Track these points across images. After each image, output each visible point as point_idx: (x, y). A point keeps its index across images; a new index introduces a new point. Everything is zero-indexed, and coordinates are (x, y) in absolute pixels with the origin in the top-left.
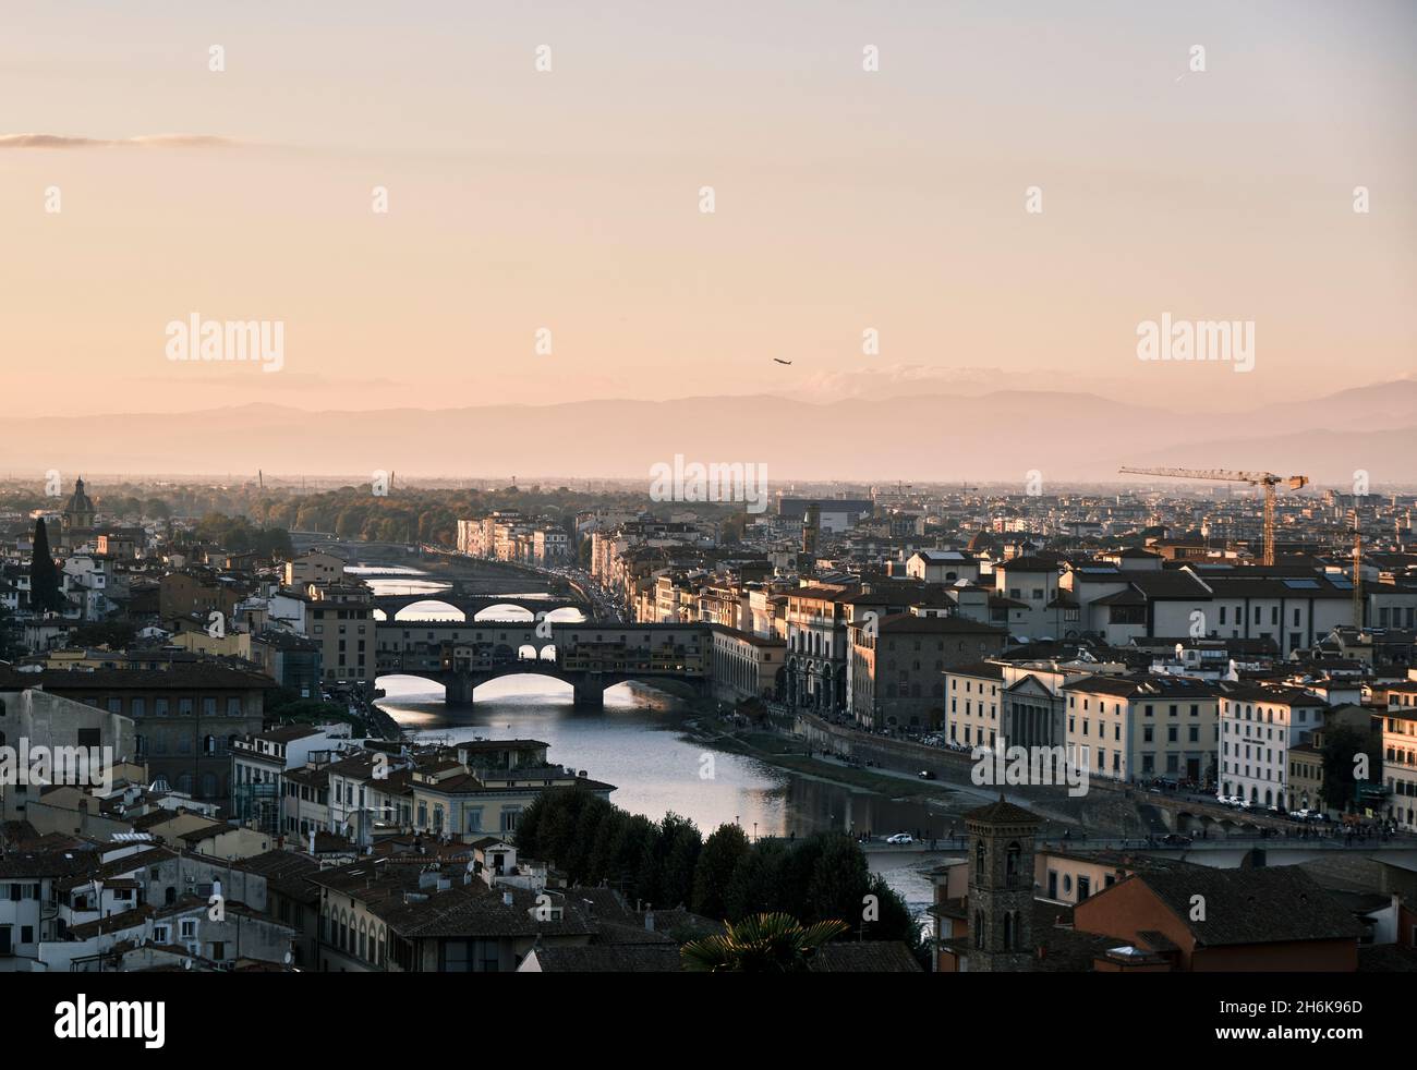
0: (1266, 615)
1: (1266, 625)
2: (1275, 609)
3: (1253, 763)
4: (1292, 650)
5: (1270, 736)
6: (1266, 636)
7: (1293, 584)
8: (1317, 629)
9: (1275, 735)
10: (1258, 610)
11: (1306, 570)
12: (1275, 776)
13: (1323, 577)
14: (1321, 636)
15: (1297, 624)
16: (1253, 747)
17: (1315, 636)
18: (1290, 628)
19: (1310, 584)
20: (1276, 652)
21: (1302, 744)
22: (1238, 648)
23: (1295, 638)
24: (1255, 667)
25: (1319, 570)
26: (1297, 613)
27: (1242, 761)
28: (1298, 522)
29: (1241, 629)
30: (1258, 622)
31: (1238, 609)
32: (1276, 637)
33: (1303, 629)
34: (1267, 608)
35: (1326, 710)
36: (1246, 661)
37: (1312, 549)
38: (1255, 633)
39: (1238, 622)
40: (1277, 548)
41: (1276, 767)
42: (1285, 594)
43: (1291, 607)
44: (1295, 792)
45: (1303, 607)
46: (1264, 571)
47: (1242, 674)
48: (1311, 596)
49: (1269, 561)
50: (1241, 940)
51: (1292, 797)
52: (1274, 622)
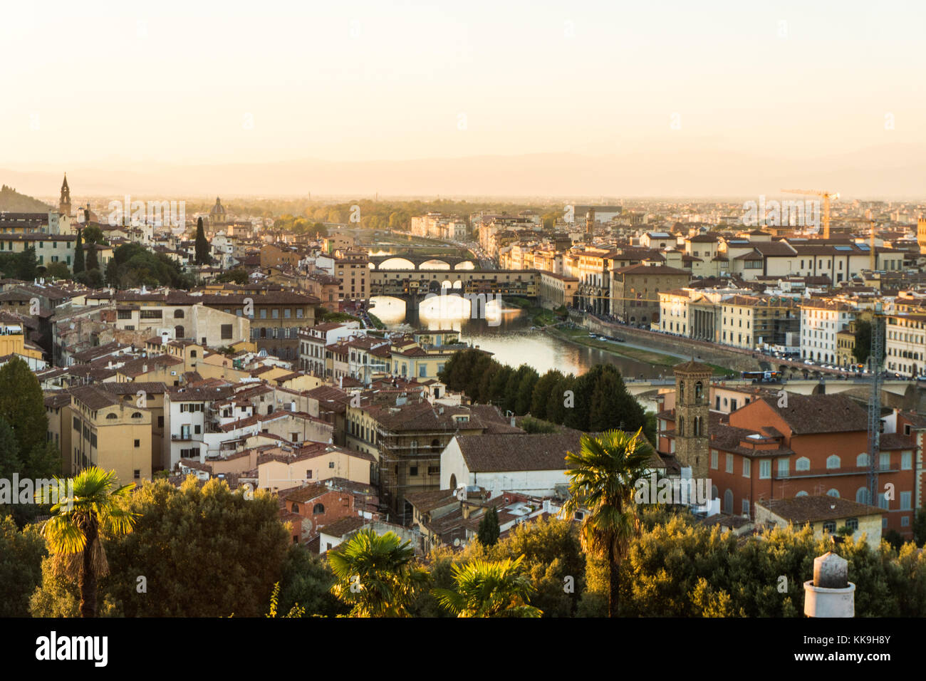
0: (825, 264)
1: (825, 270)
2: (829, 262)
3: (818, 340)
4: (838, 281)
5: (827, 326)
6: (824, 275)
7: (839, 248)
8: (851, 271)
9: (830, 325)
10: (820, 261)
11: (846, 242)
12: (830, 347)
13: (854, 245)
14: (853, 275)
15: (841, 268)
16: (819, 332)
17: (850, 275)
18: (837, 271)
19: (847, 248)
20: (830, 283)
21: (844, 330)
22: (811, 281)
23: (840, 276)
24: (819, 291)
25: (852, 241)
26: (841, 263)
27: (813, 339)
28: (840, 216)
29: (812, 271)
30: (820, 268)
31: (811, 262)
32: (830, 275)
33: (844, 271)
34: (825, 260)
35: (855, 313)
36: (815, 288)
37: (848, 231)
38: (819, 273)
39: (810, 268)
40: (831, 230)
41: (830, 342)
42: (834, 253)
43: (838, 259)
44: (840, 355)
45: (844, 259)
46: (825, 242)
47: (813, 294)
48: (848, 254)
49: (826, 236)
50: (815, 431)
51: (839, 358)
52: (829, 267)
